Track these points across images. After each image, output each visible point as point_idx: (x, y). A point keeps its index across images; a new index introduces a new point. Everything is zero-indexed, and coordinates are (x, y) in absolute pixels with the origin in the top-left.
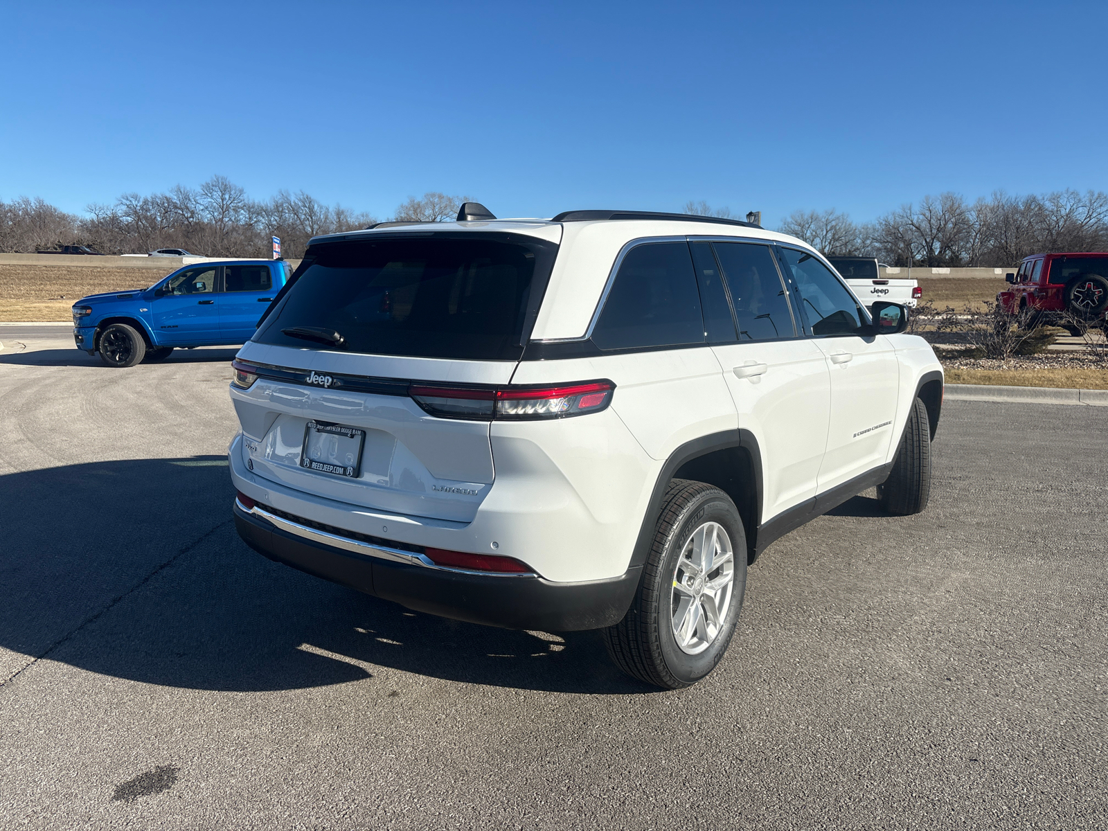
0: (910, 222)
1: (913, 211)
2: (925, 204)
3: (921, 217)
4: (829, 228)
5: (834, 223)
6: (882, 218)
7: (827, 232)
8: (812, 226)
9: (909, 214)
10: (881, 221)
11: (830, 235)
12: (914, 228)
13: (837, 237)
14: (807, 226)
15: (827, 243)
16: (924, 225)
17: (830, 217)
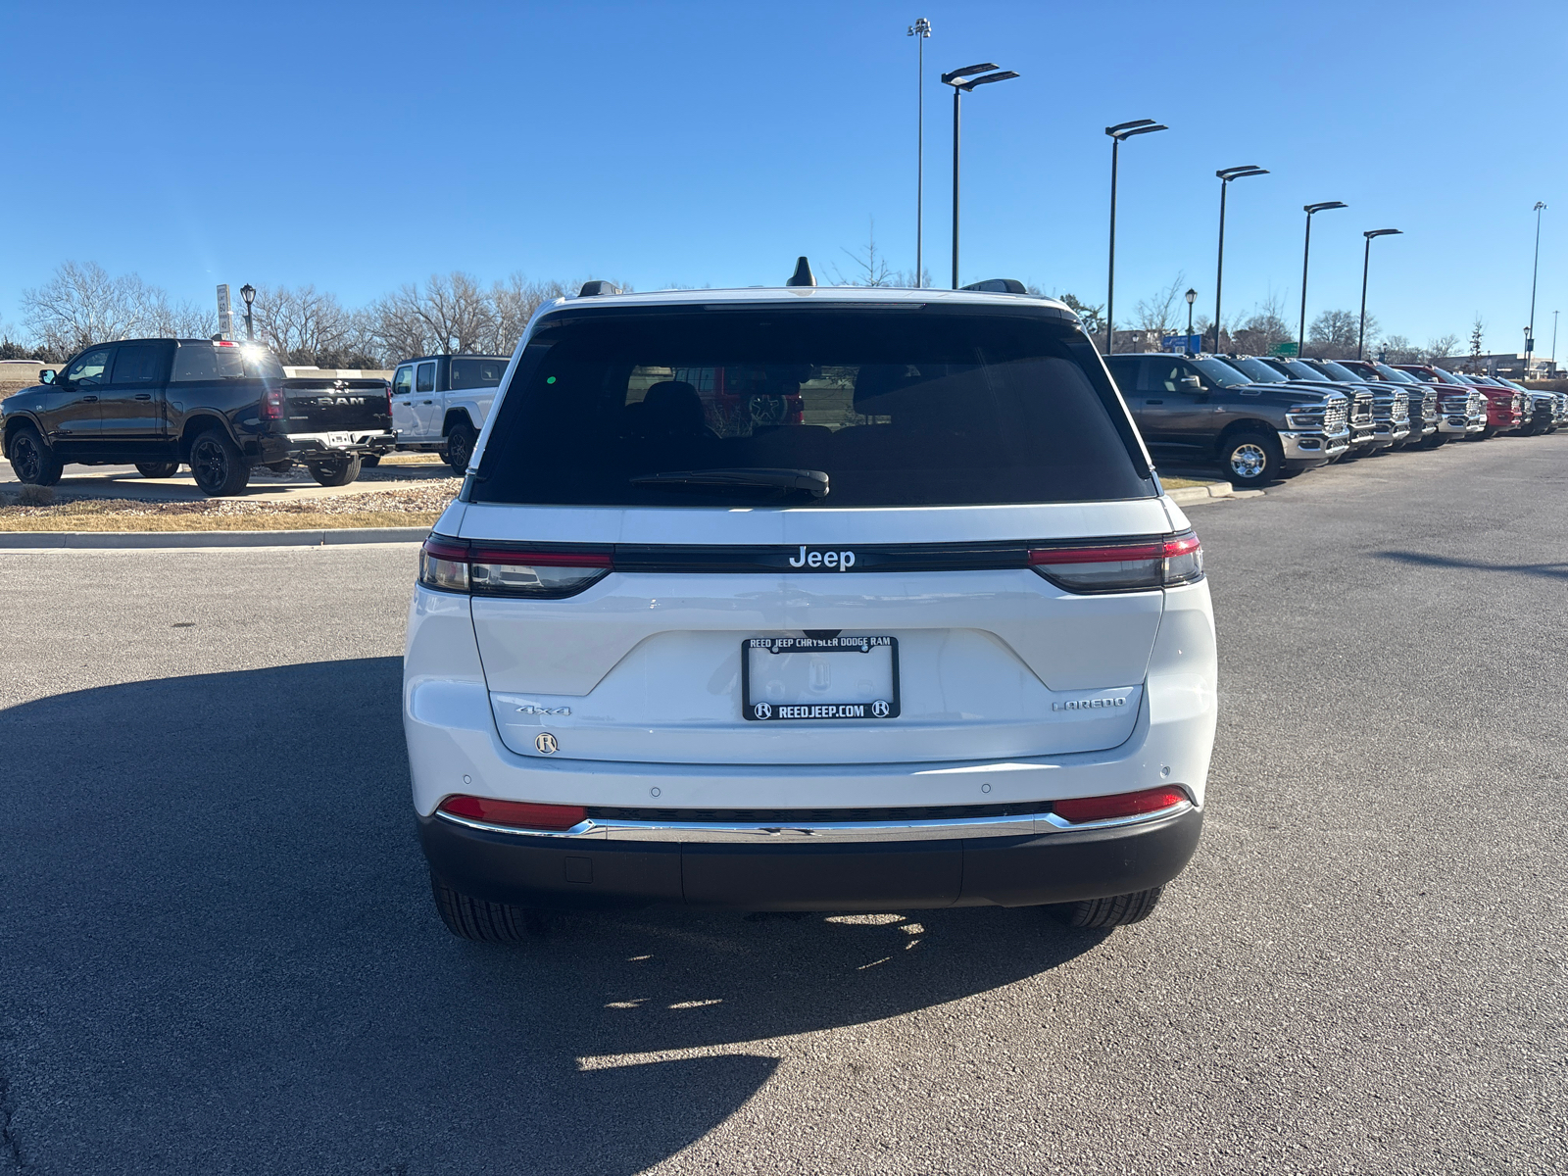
0: (417, 310)
1: (418, 296)
2: (432, 286)
3: (431, 304)
4: (308, 315)
5: (314, 307)
6: (378, 302)
7: (307, 319)
8: (283, 310)
9: (413, 299)
10: (378, 307)
11: (311, 324)
12: (422, 318)
13: (321, 327)
14: (275, 309)
15: (308, 336)
16: (434, 315)
17: (308, 298)
